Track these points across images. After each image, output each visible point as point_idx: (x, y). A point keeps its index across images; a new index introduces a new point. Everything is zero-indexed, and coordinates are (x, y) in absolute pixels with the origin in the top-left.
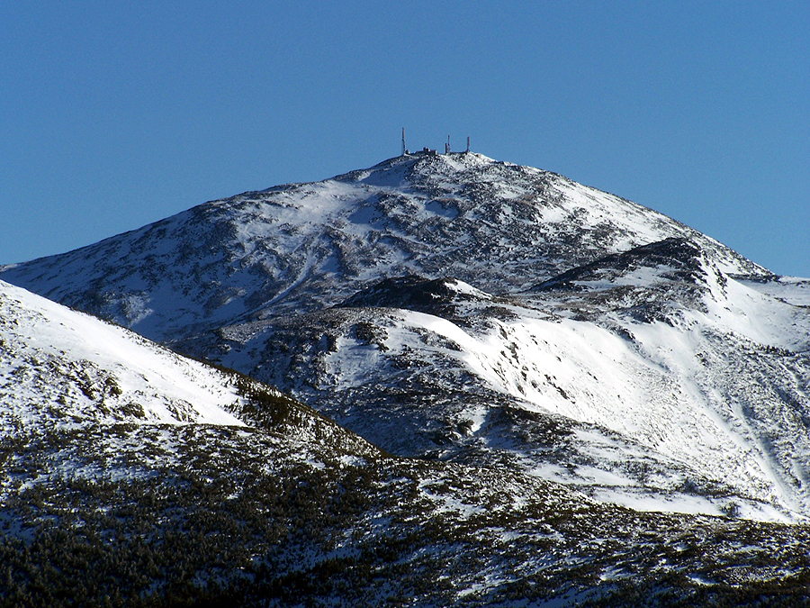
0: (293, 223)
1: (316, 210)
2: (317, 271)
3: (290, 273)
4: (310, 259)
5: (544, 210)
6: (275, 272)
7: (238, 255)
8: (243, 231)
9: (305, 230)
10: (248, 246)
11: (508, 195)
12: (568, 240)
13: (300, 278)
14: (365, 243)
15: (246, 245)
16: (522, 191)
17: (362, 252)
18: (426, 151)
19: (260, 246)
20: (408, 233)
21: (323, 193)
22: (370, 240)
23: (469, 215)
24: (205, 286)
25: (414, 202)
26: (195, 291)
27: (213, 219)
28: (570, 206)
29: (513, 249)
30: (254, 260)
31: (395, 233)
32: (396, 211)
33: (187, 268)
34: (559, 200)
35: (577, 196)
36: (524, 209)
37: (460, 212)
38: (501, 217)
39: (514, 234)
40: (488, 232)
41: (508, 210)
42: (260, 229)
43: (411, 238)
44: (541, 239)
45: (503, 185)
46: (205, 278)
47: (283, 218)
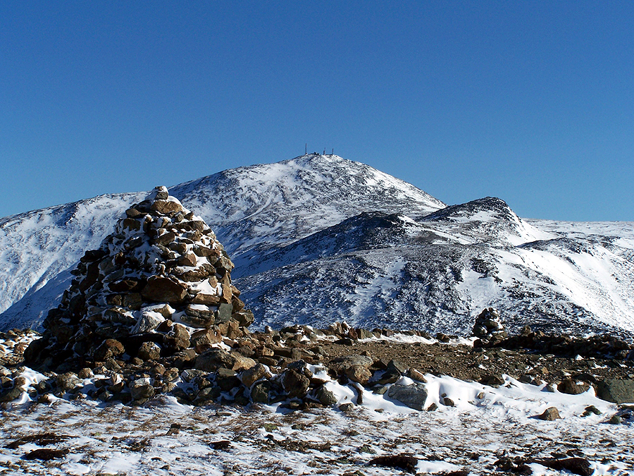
0: (263, 180)
1: (272, 176)
2: (275, 201)
3: (263, 202)
4: (271, 196)
5: (368, 180)
6: (257, 201)
7: (240, 192)
8: (242, 183)
9: (268, 183)
10: (245, 190)
11: (352, 173)
12: (379, 193)
13: (267, 204)
14: (294, 190)
15: (243, 189)
16: (357, 172)
17: (294, 194)
18: (315, 154)
19: (250, 189)
20: (312, 187)
21: (274, 168)
22: (296, 189)
23: (337, 181)
24: (226, 205)
25: (314, 174)
26: (221, 208)
27: (229, 177)
28: (377, 179)
29: (358, 196)
30: (248, 195)
31: (307, 187)
32: (306, 177)
33: (218, 198)
34: (372, 176)
35: (379, 175)
36: (360, 179)
37: (333, 179)
38: (350, 182)
39: (357, 189)
40: (346, 188)
41: (353, 179)
42: (249, 182)
43: (313, 189)
44: (368, 192)
45: (349, 169)
46: (227, 202)
47: (259, 178)
